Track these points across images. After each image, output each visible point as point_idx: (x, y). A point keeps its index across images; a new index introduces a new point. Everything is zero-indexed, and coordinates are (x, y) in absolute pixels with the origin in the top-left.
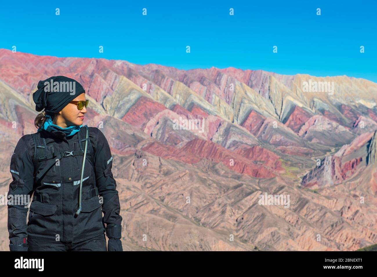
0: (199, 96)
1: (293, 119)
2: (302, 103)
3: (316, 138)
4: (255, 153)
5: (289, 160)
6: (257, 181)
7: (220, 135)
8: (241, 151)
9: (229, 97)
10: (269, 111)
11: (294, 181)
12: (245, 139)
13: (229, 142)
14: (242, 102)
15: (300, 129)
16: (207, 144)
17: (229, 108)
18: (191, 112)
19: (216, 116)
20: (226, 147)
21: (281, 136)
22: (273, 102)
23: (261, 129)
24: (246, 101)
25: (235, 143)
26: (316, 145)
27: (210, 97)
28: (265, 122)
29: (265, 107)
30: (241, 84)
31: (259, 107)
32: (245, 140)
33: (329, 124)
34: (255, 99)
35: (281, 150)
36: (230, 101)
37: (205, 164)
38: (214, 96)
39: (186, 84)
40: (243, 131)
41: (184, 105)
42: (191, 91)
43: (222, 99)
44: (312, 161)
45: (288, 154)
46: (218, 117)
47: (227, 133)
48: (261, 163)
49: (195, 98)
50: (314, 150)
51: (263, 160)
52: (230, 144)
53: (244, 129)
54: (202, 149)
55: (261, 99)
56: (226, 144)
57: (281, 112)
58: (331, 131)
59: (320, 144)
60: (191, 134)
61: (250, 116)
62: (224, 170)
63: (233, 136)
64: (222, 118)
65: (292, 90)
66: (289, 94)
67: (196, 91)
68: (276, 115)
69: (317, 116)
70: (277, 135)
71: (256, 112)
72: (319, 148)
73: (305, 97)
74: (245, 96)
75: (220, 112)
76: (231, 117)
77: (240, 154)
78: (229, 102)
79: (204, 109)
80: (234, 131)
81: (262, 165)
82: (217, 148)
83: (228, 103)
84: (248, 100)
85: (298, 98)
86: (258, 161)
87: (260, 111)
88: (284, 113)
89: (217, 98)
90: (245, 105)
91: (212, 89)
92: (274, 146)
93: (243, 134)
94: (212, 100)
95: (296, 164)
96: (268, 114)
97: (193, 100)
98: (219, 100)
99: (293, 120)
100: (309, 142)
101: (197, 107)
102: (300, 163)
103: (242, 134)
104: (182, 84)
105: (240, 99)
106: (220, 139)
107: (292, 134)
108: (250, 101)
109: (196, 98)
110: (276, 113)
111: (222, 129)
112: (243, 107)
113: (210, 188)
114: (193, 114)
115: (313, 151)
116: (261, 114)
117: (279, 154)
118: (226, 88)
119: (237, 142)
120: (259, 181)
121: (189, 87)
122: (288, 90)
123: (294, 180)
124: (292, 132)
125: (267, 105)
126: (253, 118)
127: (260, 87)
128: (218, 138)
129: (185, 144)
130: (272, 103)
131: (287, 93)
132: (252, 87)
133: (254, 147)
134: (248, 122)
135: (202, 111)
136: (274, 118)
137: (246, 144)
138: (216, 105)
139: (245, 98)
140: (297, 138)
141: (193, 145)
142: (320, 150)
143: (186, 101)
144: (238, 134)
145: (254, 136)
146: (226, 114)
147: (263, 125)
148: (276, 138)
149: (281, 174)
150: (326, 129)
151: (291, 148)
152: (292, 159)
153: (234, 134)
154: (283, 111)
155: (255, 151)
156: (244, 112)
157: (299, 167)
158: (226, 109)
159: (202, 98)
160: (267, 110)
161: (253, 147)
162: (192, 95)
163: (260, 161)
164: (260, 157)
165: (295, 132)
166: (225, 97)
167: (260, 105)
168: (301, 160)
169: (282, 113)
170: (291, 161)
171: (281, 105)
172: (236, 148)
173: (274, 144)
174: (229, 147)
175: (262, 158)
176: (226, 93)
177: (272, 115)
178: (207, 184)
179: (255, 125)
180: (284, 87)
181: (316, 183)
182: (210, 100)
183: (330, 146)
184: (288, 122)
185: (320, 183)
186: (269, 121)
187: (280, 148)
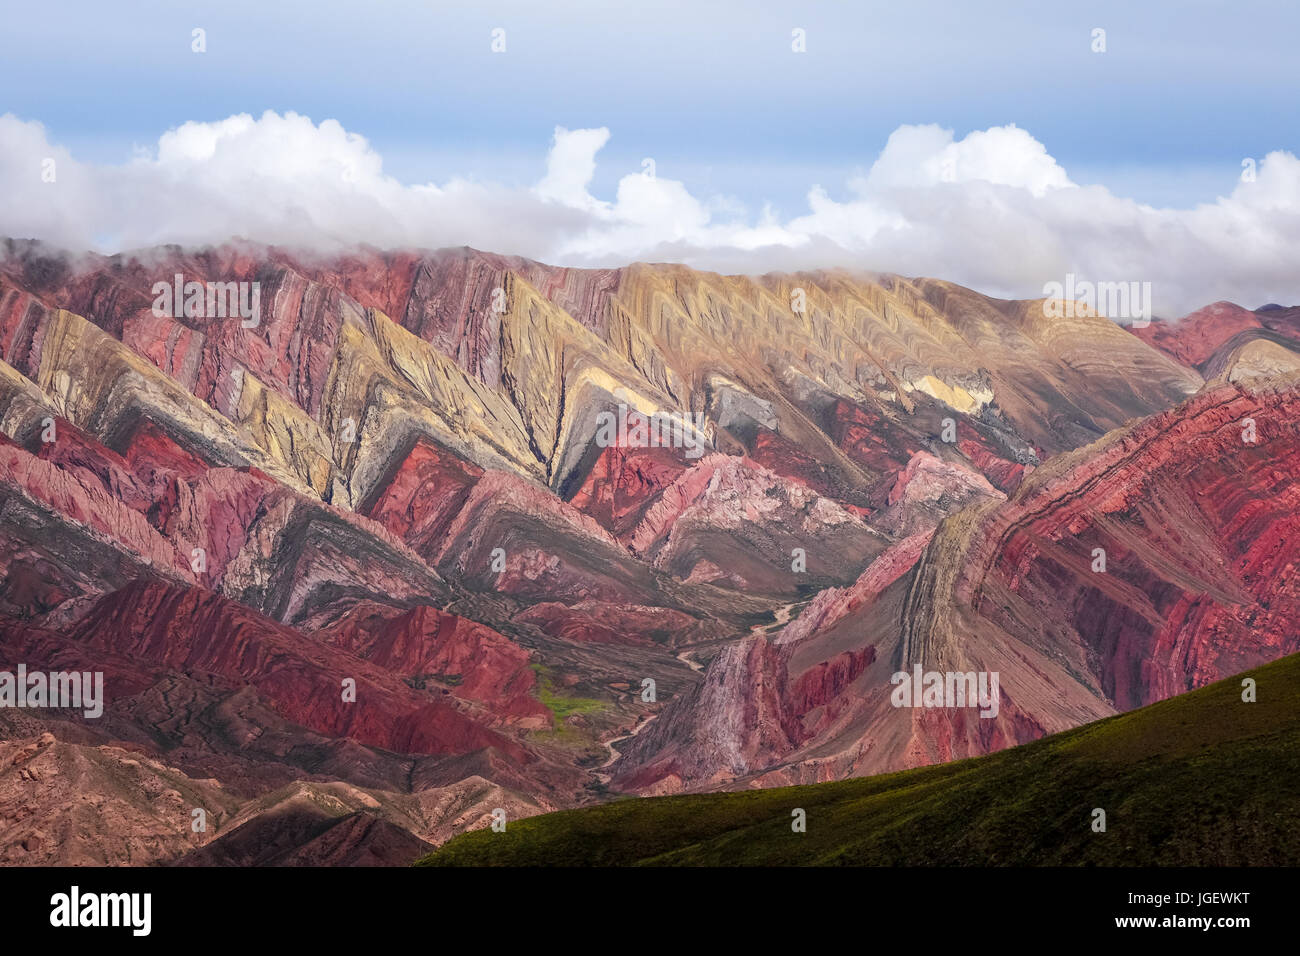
0: (163, 376)
1: (610, 473)
2: (653, 397)
3: (711, 559)
4: (417, 639)
5: (575, 669)
6: (406, 767)
7: (259, 561)
8: (354, 634)
9: (309, 379)
10: (498, 441)
11: (582, 763)
12: (377, 574)
13: (300, 593)
14: (371, 400)
15: (638, 518)
16: (191, 606)
17: (309, 429)
18: (124, 455)
19: (245, 469)
20: (287, 617)
21: (548, 556)
22: (520, 395)
23: (456, 528)
24: (390, 398)
25: (328, 594)
26: (711, 593)
27: (221, 380)
28: (477, 492)
29: (480, 422)
30: (369, 317)
31: (450, 423)
32: (379, 581)
33: (770, 493)
34: (433, 385)
35: (541, 623)
36: (316, 396)
37: (173, 697)
38: (237, 374)
39: (101, 321)
40: (369, 536)
41: (92, 421)
42: (126, 355)
43: (279, 389)
44: (682, 665)
45: (573, 638)
46: (257, 473)
47: (292, 549)
48: (443, 686)
49: (144, 389)
50: (697, 615)
51: (454, 669)
52: (307, 601)
53: (375, 528)
54: (163, 629)
55: (462, 386)
56: (285, 600)
57: (556, 444)
58: (779, 524)
59: (730, 585)
60: (119, 557)
61: (409, 463)
62: (259, 726)
63: (321, 563)
64: (273, 481)
65: (607, 339)
66: (591, 359)
67: (153, 351)
68: (530, 458)
69: (719, 458)
70: (531, 554)
71: (438, 444)
72: (722, 606)
73: (669, 371)
74: (388, 373)
75: (268, 449)
76: (318, 471)
77: (347, 646)
78: (309, 399)
79: (189, 439)
80: (328, 538)
81: (445, 692)
82: (236, 622)
83: (306, 405)
84: (402, 392)
85: (637, 375)
86: (428, 676)
87: (456, 441)
88: (568, 444)
89: (255, 387)
90: (386, 416)
91: (231, 345)
92: (510, 604)
93: (369, 549)
94: (227, 395)
95: (601, 682)
96: (495, 453)
97: (134, 397)
98: (264, 393)
99: (609, 479)
100: (676, 578)
101: (152, 432)
102: (621, 680)
103: (367, 551)
104: (82, 324)
105: (363, 388)
106: (261, 579)
107: (599, 546)
108: (409, 391)
109: (152, 387)
110: (535, 449)
111: (270, 532)
112: (373, 425)
113: (152, 812)
114: (134, 462)
115: (691, 620)
116: (459, 455)
117: (528, 641)
118: (298, 335)
119: (340, 590)
120: (411, 771)
121: (119, 335)
122: (587, 337)
123: (583, 756)
124: (603, 536)
125: (488, 413)
126: (420, 476)
127: (459, 327)
128: (252, 576)
129: (88, 607)
130: (514, 401)
131: (587, 355)
132: (419, 328)
133: (412, 613)
134: (400, 495)
135: (178, 449)
136: (523, 471)
137: (383, 597)
138: (248, 419)
139: (384, 382)
140: (624, 562)
141: (121, 612)
142: (724, 615)
143: (102, 404)
144: (344, 552)
145: (423, 561)
146: (294, 458)
147: (468, 507)
148: (524, 567)
149: (528, 731)
150: (754, 516)
151: (592, 612)
152: (589, 661)
153: (326, 553)
154: (562, 441)
155: (419, 631)
156: (378, 447)
157: (616, 699)
158: (296, 436)
159: (182, 387)
160: (490, 434)
161: (412, 610)
162: (133, 374)
163: (440, 677)
164: (442, 657)
165: (618, 535)
166: (292, 379)
167: (458, 413)
168: (628, 664)
169: (559, 450)
170: (584, 672)
171: (554, 411)
172: (331, 620)
173: (514, 596)
174: (301, 617)
175: (447, 663)
176: (295, 360)
177: (512, 459)
178: (141, 794)
179: (427, 511)
180: (570, 328)
181: (671, 769)
182: (218, 394)
183: (774, 595)
184: (587, 489)
185: (688, 770)
186: (496, 486)
187: (535, 611)
